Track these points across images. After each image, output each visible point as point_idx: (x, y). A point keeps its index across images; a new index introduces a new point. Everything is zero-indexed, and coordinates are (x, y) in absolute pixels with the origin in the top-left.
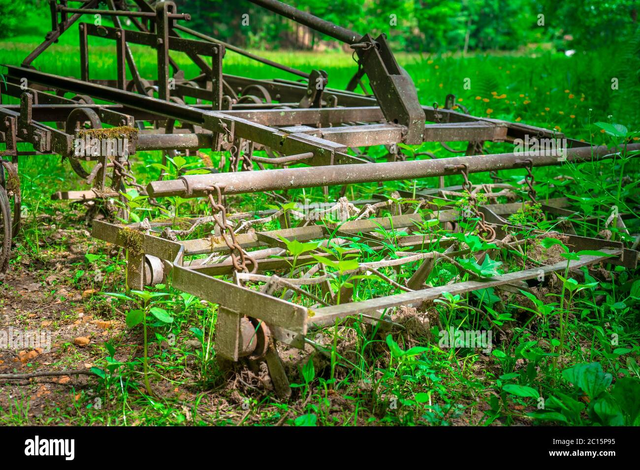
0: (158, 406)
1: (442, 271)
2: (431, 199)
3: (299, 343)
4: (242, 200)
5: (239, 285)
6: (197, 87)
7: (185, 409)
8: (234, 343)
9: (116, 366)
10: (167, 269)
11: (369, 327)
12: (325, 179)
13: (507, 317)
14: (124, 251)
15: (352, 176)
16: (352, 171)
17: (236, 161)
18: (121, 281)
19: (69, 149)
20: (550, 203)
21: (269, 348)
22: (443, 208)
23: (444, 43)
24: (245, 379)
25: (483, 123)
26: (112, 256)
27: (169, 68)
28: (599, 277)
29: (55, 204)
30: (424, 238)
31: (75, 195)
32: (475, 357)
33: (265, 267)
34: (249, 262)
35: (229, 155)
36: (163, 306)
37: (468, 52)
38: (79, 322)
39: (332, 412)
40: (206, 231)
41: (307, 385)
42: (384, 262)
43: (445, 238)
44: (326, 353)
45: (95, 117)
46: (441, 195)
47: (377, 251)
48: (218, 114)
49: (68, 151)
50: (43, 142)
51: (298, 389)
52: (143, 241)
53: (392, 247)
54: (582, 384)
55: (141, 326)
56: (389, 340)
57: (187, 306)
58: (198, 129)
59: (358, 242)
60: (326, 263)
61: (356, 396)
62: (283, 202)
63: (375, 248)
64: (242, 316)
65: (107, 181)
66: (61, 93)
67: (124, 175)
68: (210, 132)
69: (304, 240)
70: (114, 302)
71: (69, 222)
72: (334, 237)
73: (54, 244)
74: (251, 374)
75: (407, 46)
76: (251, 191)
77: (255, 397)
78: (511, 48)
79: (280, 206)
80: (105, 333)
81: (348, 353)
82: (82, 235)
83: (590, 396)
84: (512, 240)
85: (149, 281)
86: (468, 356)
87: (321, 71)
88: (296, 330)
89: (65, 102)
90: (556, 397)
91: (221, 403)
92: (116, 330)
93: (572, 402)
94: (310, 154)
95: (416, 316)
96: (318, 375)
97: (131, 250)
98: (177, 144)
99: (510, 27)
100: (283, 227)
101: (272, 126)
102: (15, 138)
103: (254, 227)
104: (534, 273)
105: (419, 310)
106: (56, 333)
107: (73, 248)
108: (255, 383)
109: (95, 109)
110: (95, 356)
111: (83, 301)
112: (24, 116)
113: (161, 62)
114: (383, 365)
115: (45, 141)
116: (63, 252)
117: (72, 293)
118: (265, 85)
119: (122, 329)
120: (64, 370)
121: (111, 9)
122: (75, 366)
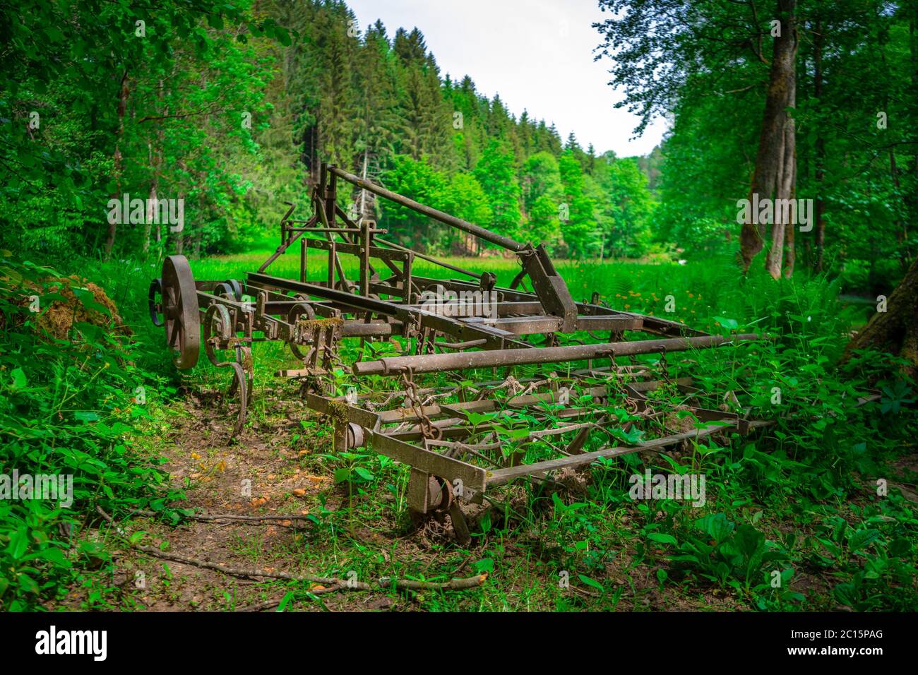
0: (362, 548)
1: (595, 439)
2: (583, 379)
3: (478, 499)
4: (425, 378)
5: (427, 450)
6: (389, 286)
7: (384, 552)
8: (424, 498)
9: (327, 514)
10: (366, 435)
11: (536, 485)
12: (497, 361)
14: (331, 419)
15: (520, 358)
16: (520, 355)
17: (421, 346)
18: (328, 443)
19: (291, 337)
20: (679, 382)
21: (452, 503)
22: (593, 386)
23: (584, 252)
24: (432, 528)
25: (624, 315)
26: (321, 423)
27: (368, 272)
28: (720, 443)
29: (277, 380)
30: (580, 411)
31: (292, 373)
32: (623, 511)
33: (450, 435)
34: (435, 430)
35: (416, 341)
36: (363, 466)
37: (604, 259)
38: (296, 476)
39: (506, 557)
40: (397, 403)
41: (484, 534)
42: (548, 431)
43: (596, 411)
44: (500, 507)
45: (311, 311)
46: (591, 375)
47: (541, 421)
48: (409, 308)
50: (271, 331)
51: (477, 538)
52: (348, 411)
53: (553, 418)
54: (710, 531)
55: (346, 482)
56: (555, 497)
57: (382, 466)
58: (391, 319)
59: (525, 414)
60: (499, 431)
61: (525, 543)
62: (460, 379)
63: (539, 419)
64: (430, 475)
65: (319, 362)
66: (284, 292)
67: (332, 357)
68: (401, 322)
69: (480, 411)
70: (323, 461)
71: (288, 395)
72: (505, 409)
73: (276, 412)
74: (437, 524)
76: (437, 371)
77: (441, 543)
78: (638, 257)
79: (458, 384)
80: (317, 487)
81: (519, 508)
82: (298, 406)
83: (717, 541)
84: (651, 412)
85: (351, 445)
86: (617, 510)
87: (490, 273)
88: (476, 489)
89: (289, 299)
90: (690, 541)
91: (412, 547)
92: (326, 484)
93: (703, 546)
94: (484, 340)
95: (575, 476)
96: (494, 526)
97: (338, 418)
98: (374, 332)
99: (636, 241)
100: (461, 401)
101: (451, 317)
102: (251, 328)
103: (437, 400)
104: (670, 440)
105: (577, 471)
106: (279, 485)
107: (290, 416)
108: (441, 531)
109: (311, 304)
110: (310, 505)
111: (299, 460)
112: (259, 311)
113: (362, 266)
114: (548, 518)
115: (273, 330)
116: (283, 419)
117: (292, 452)
118: (444, 283)
119: (330, 484)
120: (287, 515)
121: (326, 227)
122: (295, 512)
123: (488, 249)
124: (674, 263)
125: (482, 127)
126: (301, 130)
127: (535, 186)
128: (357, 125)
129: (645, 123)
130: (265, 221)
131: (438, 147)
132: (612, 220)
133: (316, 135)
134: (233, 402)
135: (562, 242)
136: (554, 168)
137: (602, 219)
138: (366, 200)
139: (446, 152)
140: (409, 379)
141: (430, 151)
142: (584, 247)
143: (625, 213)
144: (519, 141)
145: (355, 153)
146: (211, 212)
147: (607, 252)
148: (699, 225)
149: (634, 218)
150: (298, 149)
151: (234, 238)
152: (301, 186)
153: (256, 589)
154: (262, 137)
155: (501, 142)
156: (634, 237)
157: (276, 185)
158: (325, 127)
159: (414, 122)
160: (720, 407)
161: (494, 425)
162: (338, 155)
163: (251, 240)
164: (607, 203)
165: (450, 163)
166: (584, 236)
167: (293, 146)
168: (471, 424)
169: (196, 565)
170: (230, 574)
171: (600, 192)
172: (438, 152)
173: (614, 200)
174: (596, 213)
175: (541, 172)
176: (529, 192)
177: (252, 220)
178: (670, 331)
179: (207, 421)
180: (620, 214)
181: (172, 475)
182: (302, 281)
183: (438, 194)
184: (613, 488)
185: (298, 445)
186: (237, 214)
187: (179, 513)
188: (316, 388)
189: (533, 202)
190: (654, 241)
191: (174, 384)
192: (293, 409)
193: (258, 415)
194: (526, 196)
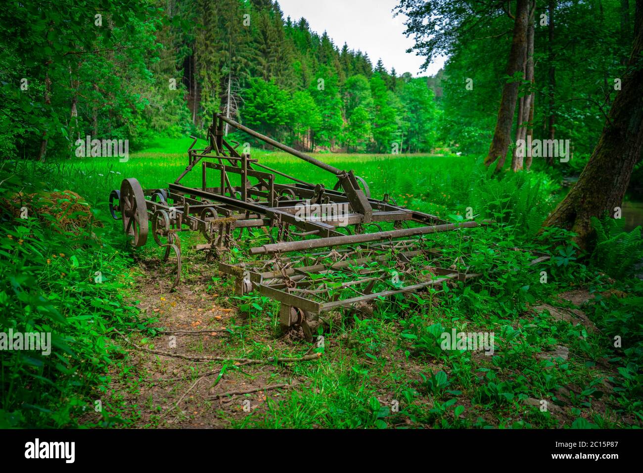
0: (257, 344)
1: (379, 286)
2: (376, 250)
3: (316, 318)
5: (289, 294)
6: (258, 190)
7: (268, 346)
8: (288, 319)
9: (237, 329)
10: (254, 286)
11: (346, 311)
12: (326, 245)
13: (407, 306)
15: (338, 242)
16: (338, 240)
17: (281, 232)
18: (229, 290)
19: (206, 229)
20: (433, 250)
21: (303, 321)
24: (293, 334)
25: (401, 211)
26: (223, 278)
27: (246, 185)
28: (450, 286)
30: (371, 270)
31: (200, 246)
33: (299, 286)
34: (292, 283)
35: (278, 229)
38: (214, 309)
41: (320, 336)
42: (353, 282)
43: (380, 270)
44: (328, 323)
46: (381, 247)
47: (350, 277)
48: (273, 210)
51: (316, 338)
52: (243, 273)
53: (356, 275)
56: (355, 316)
57: (263, 303)
58: (263, 216)
59: (341, 272)
60: (327, 282)
61: (341, 340)
63: (349, 275)
64: (291, 307)
65: (222, 244)
66: (196, 199)
67: (230, 241)
68: (269, 218)
71: (198, 260)
72: (329, 270)
73: (194, 272)
74: (295, 332)
75: (367, 148)
77: (298, 341)
79: (304, 255)
80: (227, 315)
81: (337, 323)
82: (206, 267)
83: (436, 337)
84: (412, 270)
85: (245, 291)
87: (321, 184)
88: (316, 312)
89: (200, 203)
90: (424, 338)
91: (283, 344)
92: (231, 313)
94: (318, 231)
95: (367, 306)
96: (324, 332)
97: (237, 277)
99: (425, 139)
100: (305, 265)
102: (181, 223)
103: (292, 265)
104: (418, 286)
105: (368, 304)
106: (205, 314)
107: (203, 274)
108: (297, 335)
109: (214, 207)
110: (225, 324)
111: (213, 300)
112: (185, 213)
113: (243, 181)
114: (352, 327)
115: (195, 225)
116: (199, 276)
117: (208, 296)
118: (292, 189)
119: (234, 313)
120: (213, 330)
121: (218, 155)
122: (217, 328)
123: (319, 146)
124: (454, 155)
125: (314, 56)
126: (182, 59)
127: (353, 100)
128: (223, 55)
129: (428, 61)
130: (157, 127)
131: (282, 72)
132: (409, 124)
133: (193, 64)
134: (167, 266)
135: (373, 140)
136: (366, 87)
137: (401, 123)
138: (230, 110)
139: (288, 75)
140: (278, 255)
141: (277, 75)
142: (389, 144)
143: (418, 119)
144: (341, 66)
145: (221, 76)
146: (117, 121)
147: (405, 147)
148: (467, 132)
149: (425, 122)
150: (180, 73)
151: (134, 140)
152: (182, 101)
153: (205, 366)
154: (154, 66)
155: (328, 67)
156: (424, 136)
157: (165, 102)
158: (200, 57)
159: (265, 53)
160: (452, 266)
161: (324, 279)
162: (209, 78)
163: (146, 141)
164: (404, 112)
165: (291, 84)
166: (388, 135)
167: (176, 71)
168: (312, 279)
169: (170, 355)
170: (190, 359)
171: (400, 104)
172: (282, 75)
173: (410, 109)
174: (397, 118)
175: (357, 89)
176: (349, 104)
177: (147, 127)
178: (427, 221)
179: (154, 278)
180: (414, 119)
181: (143, 310)
182: (203, 190)
183: (283, 107)
184: (387, 312)
185: (211, 291)
186: (137, 122)
187: (155, 330)
188: (216, 256)
189: (351, 111)
190: (439, 140)
191: (131, 256)
192: (203, 270)
193: (184, 274)
194: (347, 106)
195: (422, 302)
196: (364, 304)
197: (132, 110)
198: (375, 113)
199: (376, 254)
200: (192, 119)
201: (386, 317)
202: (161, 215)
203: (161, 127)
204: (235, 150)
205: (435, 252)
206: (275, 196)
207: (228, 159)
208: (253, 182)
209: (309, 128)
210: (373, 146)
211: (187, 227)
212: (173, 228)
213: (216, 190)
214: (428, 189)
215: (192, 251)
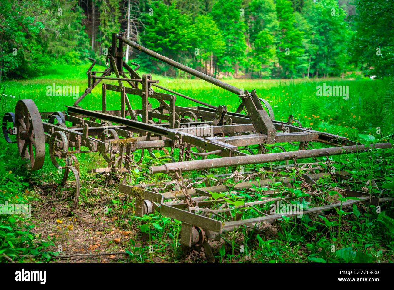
2: (280, 171)
3: (218, 238)
5: (190, 212)
6: (159, 113)
8: (189, 239)
10: (154, 207)
11: (249, 232)
13: (314, 228)
16: (240, 160)
17: (183, 153)
19: (106, 150)
20: (341, 173)
21: (204, 241)
23: (295, 72)
24: (194, 255)
25: (306, 132)
26: (123, 201)
28: (362, 210)
30: (275, 191)
31: (99, 170)
32: (299, 247)
33: (201, 205)
34: (194, 202)
35: (179, 150)
37: (309, 78)
38: (113, 232)
40: (170, 188)
42: (256, 202)
43: (285, 191)
44: (230, 243)
45: (115, 133)
46: (286, 169)
47: (252, 197)
48: (174, 130)
49: (106, 151)
50: (94, 147)
52: (143, 193)
53: (259, 195)
56: (258, 236)
57: (164, 224)
58: (164, 138)
59: (243, 193)
60: (229, 202)
62: (206, 173)
63: (252, 196)
64: (192, 227)
65: (122, 165)
67: (130, 162)
68: (170, 139)
69: (218, 192)
70: (128, 223)
72: (232, 190)
73: (93, 195)
74: (197, 253)
75: (272, 74)
79: (205, 176)
80: (126, 237)
81: (239, 244)
82: (105, 191)
84: (318, 192)
85: (146, 212)
86: (296, 246)
87: (223, 106)
88: (217, 232)
89: (99, 125)
92: (131, 235)
94: (220, 151)
95: (271, 227)
96: (227, 253)
97: (138, 198)
98: (153, 146)
99: (335, 62)
100: (207, 186)
101: (200, 136)
102: (80, 145)
103: (193, 186)
104: (326, 208)
105: (272, 225)
106: (104, 237)
107: (102, 197)
108: (199, 257)
109: (114, 128)
110: (124, 247)
111: (113, 222)
112: (85, 134)
113: (144, 103)
114: (256, 249)
115: (95, 146)
116: (98, 199)
117: (107, 219)
118: (194, 111)
119: (134, 235)
120: (112, 252)
121: (118, 76)
122: (116, 251)
123: (222, 72)
124: (367, 78)
127: (258, 23)
130: (53, 52)
132: (317, 47)
134: (64, 190)
135: (278, 65)
136: (272, 9)
137: (308, 46)
140: (179, 174)
142: (295, 68)
143: (327, 41)
147: (313, 71)
149: (334, 44)
151: (29, 66)
152: (80, 26)
156: (334, 60)
157: (61, 25)
160: (363, 189)
161: (226, 199)
163: (42, 67)
164: (312, 34)
165: (193, 7)
166: (295, 60)
168: (213, 199)
171: (307, 25)
173: (318, 31)
174: (304, 41)
175: (262, 12)
176: (253, 27)
177: (43, 52)
178: (335, 142)
179: (50, 202)
180: (323, 42)
181: (37, 235)
182: (103, 112)
183: (185, 32)
184: (292, 234)
185: (111, 214)
186: (32, 47)
187: (50, 254)
188: (116, 179)
189: (256, 35)
190: (350, 62)
191: (26, 180)
192: (103, 193)
193: (83, 198)
194: (251, 30)
195: (330, 224)
196: (268, 225)
197: (25, 34)
198: (281, 36)
199: (280, 176)
200: (91, 45)
201: (292, 239)
202: (59, 137)
203: (58, 53)
204: (136, 72)
205: (344, 174)
206: (177, 118)
207: (128, 81)
208: (153, 105)
209: (212, 53)
210: (278, 72)
211: (85, 149)
212: (72, 149)
213: (116, 113)
214: (337, 112)
215: (91, 175)
